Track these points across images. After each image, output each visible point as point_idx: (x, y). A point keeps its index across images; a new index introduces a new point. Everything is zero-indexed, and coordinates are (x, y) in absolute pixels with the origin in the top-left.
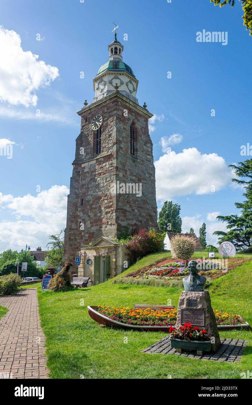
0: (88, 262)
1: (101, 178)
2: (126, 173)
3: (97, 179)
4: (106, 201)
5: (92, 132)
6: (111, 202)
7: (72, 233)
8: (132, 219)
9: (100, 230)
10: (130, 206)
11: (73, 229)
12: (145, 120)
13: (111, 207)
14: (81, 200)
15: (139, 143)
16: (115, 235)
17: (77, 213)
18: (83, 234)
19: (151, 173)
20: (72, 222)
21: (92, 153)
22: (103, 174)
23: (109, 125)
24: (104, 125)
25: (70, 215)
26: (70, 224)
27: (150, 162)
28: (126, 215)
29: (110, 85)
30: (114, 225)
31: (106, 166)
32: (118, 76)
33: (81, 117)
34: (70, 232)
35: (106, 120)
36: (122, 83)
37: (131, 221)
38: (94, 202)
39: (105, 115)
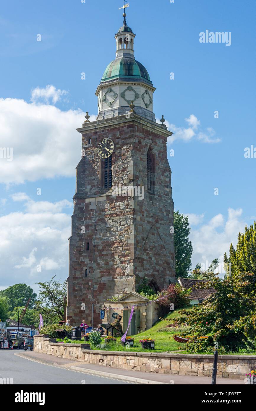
0: (114, 315)
1: (114, 220)
2: (143, 215)
3: (108, 220)
4: (121, 249)
5: (99, 158)
6: (127, 250)
7: (77, 282)
8: (149, 269)
9: (113, 281)
10: (148, 253)
11: (77, 278)
12: (163, 140)
13: (127, 255)
14: (86, 243)
15: (156, 174)
16: (133, 287)
17: (81, 259)
18: (90, 284)
19: (169, 210)
20: (76, 269)
21: (100, 186)
22: (116, 216)
23: (124, 156)
24: (116, 153)
25: (73, 262)
26: (73, 272)
27: (169, 196)
28: (144, 265)
29: (122, 99)
30: (131, 276)
31: (120, 206)
32: (132, 87)
33: (81, 134)
34: (74, 282)
35: (118, 147)
36: (137, 96)
37: (148, 271)
38: (104, 247)
39: (117, 140)
